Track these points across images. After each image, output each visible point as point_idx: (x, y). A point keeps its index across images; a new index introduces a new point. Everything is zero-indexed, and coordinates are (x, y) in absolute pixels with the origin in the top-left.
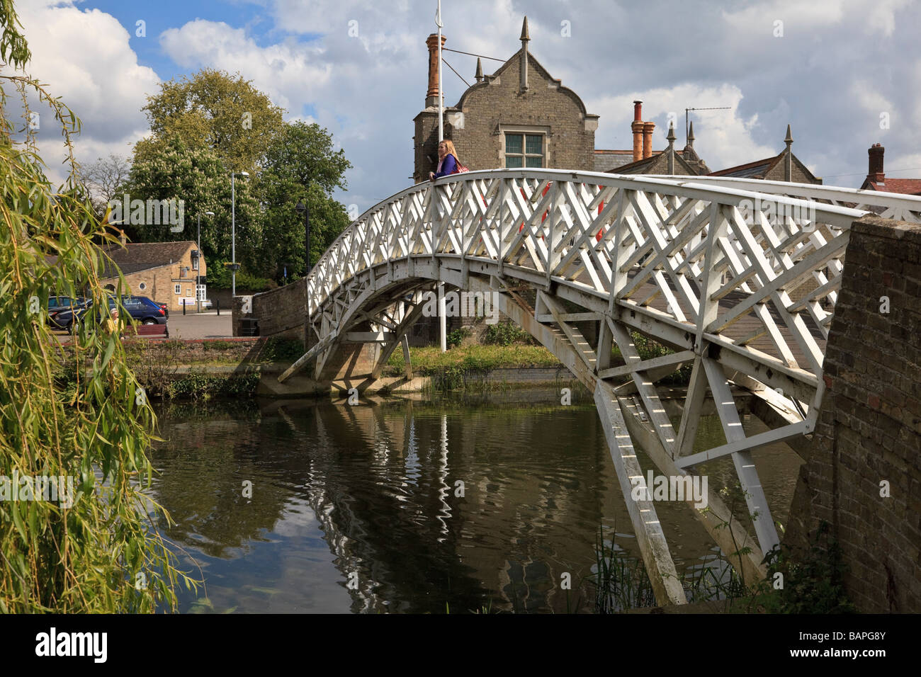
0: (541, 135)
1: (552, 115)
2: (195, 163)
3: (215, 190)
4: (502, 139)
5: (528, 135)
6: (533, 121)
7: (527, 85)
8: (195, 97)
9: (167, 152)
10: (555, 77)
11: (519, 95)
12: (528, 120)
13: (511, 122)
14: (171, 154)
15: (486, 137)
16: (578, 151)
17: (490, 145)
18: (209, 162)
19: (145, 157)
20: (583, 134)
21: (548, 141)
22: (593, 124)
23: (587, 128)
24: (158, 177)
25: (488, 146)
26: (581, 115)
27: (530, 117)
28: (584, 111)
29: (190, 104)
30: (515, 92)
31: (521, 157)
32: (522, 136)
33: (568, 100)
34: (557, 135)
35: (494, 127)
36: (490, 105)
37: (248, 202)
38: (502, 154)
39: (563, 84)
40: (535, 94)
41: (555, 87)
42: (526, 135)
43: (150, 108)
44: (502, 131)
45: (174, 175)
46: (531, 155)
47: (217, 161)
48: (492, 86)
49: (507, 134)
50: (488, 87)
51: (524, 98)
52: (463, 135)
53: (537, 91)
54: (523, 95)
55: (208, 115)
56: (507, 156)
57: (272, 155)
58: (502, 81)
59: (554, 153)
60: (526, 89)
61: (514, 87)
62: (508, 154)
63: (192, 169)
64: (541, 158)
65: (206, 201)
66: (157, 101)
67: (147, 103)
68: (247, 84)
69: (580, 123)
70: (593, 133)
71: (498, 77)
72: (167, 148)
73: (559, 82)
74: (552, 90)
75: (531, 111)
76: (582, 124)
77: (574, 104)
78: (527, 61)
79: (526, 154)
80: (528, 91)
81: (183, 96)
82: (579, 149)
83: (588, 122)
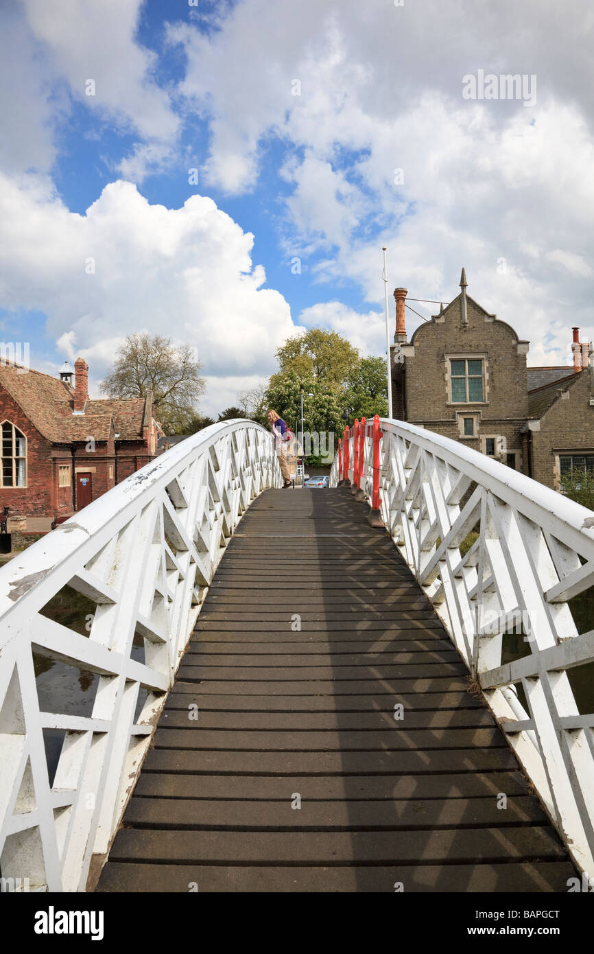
0: (480, 360)
1: (489, 343)
2: (302, 387)
3: (314, 403)
4: (448, 365)
5: (469, 360)
6: (473, 348)
7: (467, 321)
8: (306, 345)
9: (286, 381)
10: (490, 313)
11: (460, 329)
12: (469, 348)
13: (455, 351)
14: (288, 382)
15: (434, 364)
16: (512, 371)
17: (438, 370)
18: (311, 386)
19: (275, 385)
20: (517, 356)
21: (486, 364)
22: (524, 348)
23: (519, 352)
24: (281, 397)
25: (436, 371)
26: (514, 342)
27: (470, 346)
28: (517, 338)
29: (303, 349)
30: (457, 327)
31: (464, 378)
32: (464, 361)
33: (502, 330)
34: (494, 359)
35: (441, 355)
36: (437, 338)
37: (336, 410)
38: (448, 377)
39: (498, 318)
40: (474, 327)
41: (490, 320)
42: (468, 361)
43: (280, 354)
44: (448, 358)
45: (289, 396)
46: (473, 376)
47: (316, 386)
48: (437, 324)
49: (452, 361)
50: (435, 324)
51: (465, 331)
52: (415, 364)
53: (475, 325)
54: (465, 329)
55: (314, 356)
56: (452, 378)
57: (353, 379)
58: (446, 319)
59: (492, 374)
60: (467, 324)
61: (456, 323)
62: (453, 376)
63: (300, 391)
64: (481, 378)
65: (308, 411)
66: (283, 350)
67: (277, 353)
68: (337, 335)
69: (513, 348)
70: (525, 355)
71: (443, 317)
72: (286, 379)
73: (493, 317)
74: (488, 323)
75: (471, 341)
76: (515, 348)
77: (508, 333)
78: (466, 303)
79: (468, 376)
80: (468, 325)
81: (299, 346)
82: (514, 369)
83: (520, 347)
